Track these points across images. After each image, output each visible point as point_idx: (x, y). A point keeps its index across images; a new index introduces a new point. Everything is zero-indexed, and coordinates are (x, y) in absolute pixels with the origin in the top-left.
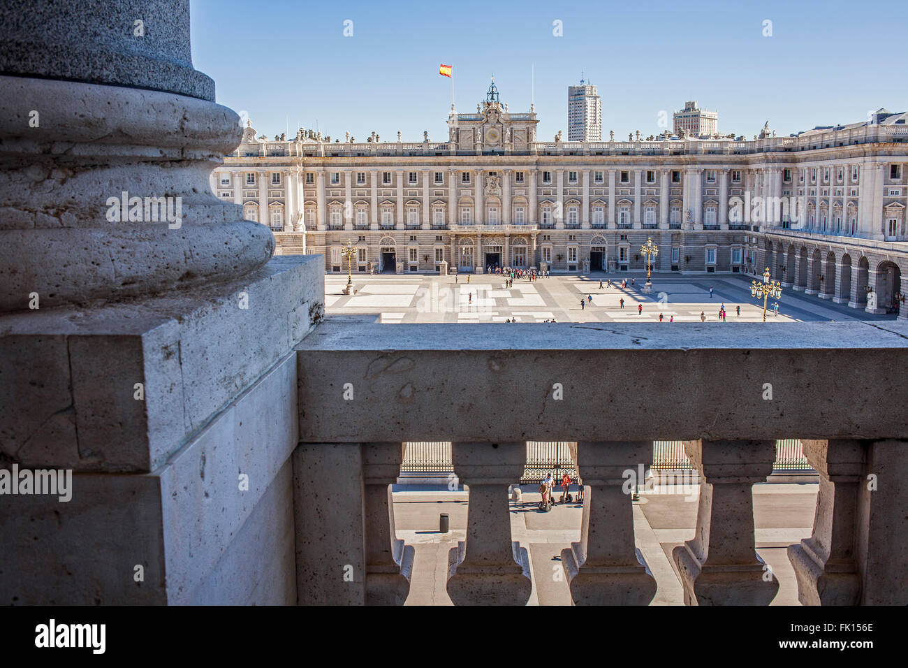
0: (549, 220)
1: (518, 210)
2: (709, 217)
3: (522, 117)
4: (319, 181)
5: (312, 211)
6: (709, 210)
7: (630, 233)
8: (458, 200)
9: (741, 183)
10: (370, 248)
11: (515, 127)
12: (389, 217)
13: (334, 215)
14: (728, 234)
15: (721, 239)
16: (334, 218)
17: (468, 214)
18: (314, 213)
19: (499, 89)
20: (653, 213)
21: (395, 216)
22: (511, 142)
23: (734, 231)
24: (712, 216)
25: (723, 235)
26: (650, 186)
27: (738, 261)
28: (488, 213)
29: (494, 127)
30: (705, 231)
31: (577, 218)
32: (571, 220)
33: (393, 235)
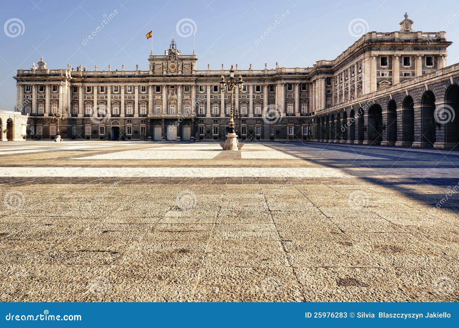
0: (203, 112)
1: (186, 106)
2: (289, 109)
3: (188, 57)
4: (81, 91)
5: (76, 107)
6: (289, 105)
7: (247, 119)
8: (154, 101)
9: (307, 90)
10: (106, 127)
11: (185, 62)
12: (117, 110)
13: (88, 109)
14: (300, 118)
15: (296, 121)
16: (88, 110)
17: (159, 109)
18: (77, 108)
19: (176, 42)
20: (260, 108)
21: (120, 110)
22: (183, 70)
23: (303, 117)
24: (291, 109)
25: (297, 118)
26: (257, 93)
27: (306, 133)
28: (170, 108)
29: (173, 62)
30: (287, 117)
31: (218, 111)
32: (215, 112)
33: (118, 120)
